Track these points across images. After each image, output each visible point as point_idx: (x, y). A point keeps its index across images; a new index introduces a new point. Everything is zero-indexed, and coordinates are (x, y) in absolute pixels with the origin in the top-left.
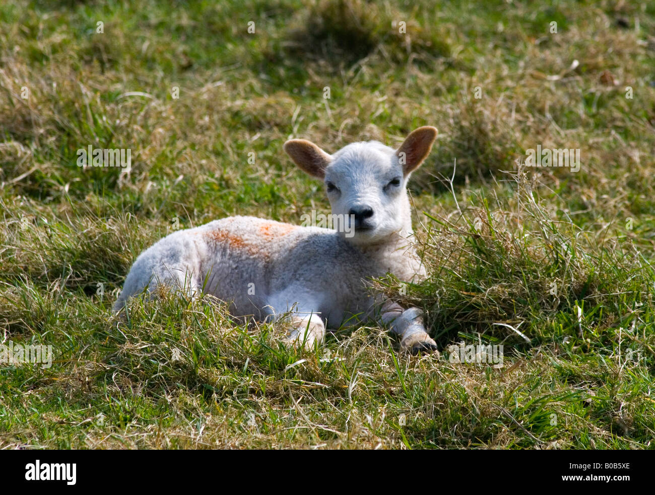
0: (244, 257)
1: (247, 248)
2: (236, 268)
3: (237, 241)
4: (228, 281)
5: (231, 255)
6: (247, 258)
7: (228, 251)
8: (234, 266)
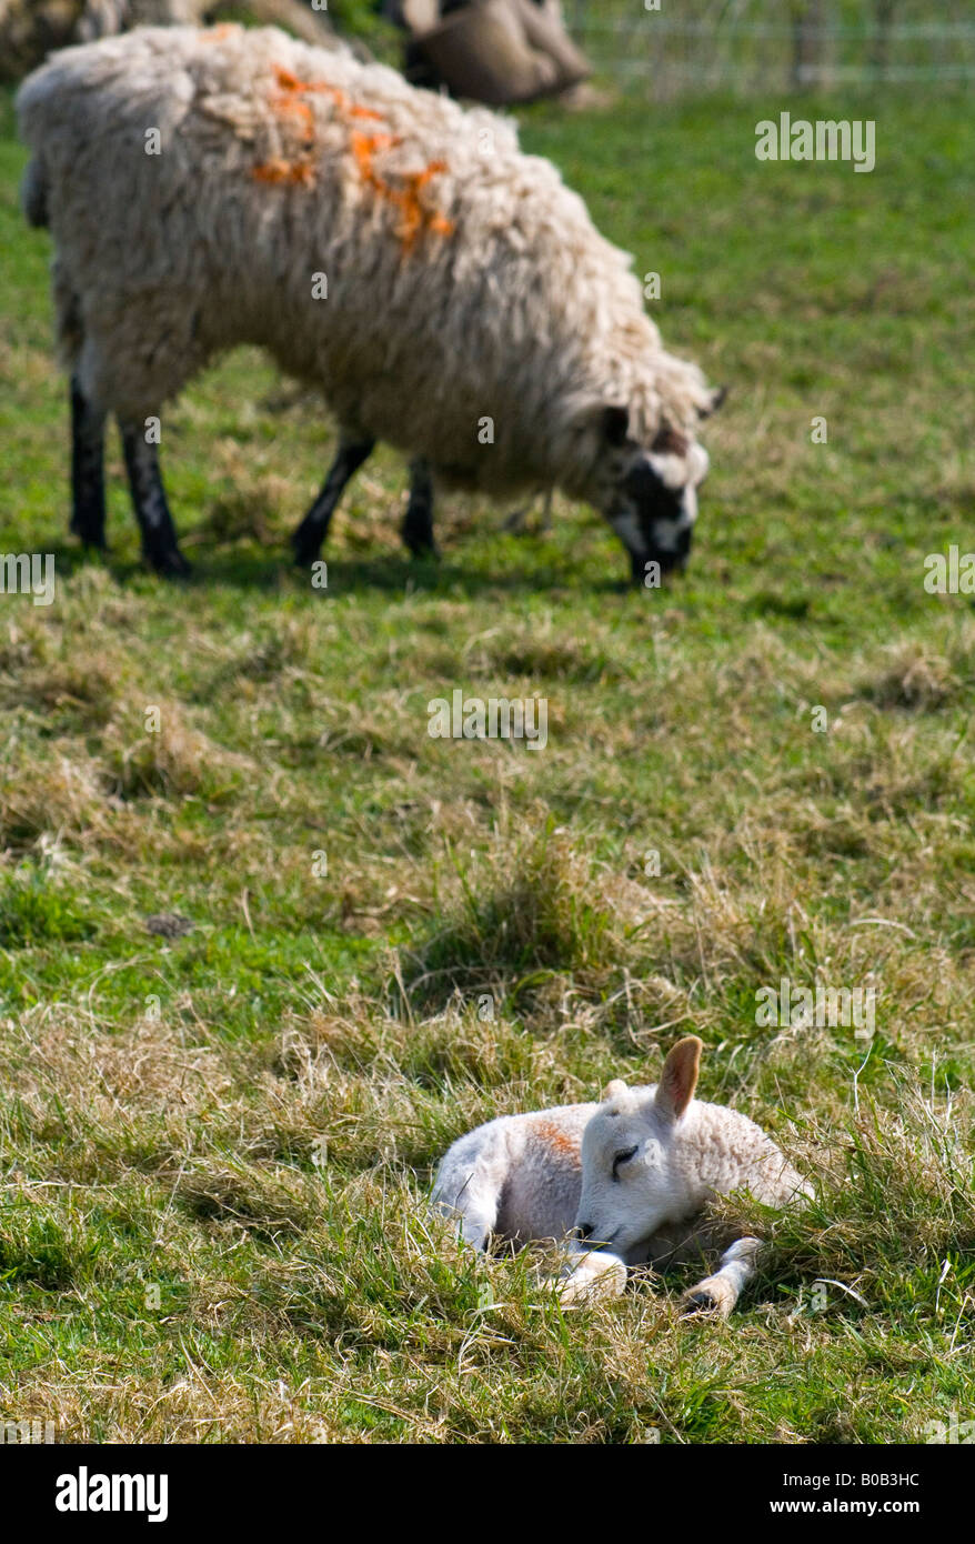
0: (564, 1168)
1: (572, 1155)
2: (551, 1182)
3: (562, 1141)
4: (537, 1199)
5: (548, 1161)
6: (568, 1170)
7: (546, 1155)
8: (548, 1179)
